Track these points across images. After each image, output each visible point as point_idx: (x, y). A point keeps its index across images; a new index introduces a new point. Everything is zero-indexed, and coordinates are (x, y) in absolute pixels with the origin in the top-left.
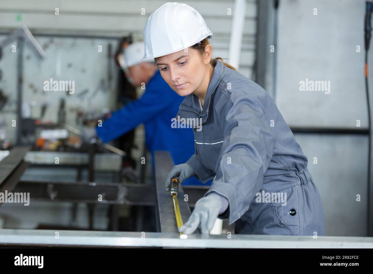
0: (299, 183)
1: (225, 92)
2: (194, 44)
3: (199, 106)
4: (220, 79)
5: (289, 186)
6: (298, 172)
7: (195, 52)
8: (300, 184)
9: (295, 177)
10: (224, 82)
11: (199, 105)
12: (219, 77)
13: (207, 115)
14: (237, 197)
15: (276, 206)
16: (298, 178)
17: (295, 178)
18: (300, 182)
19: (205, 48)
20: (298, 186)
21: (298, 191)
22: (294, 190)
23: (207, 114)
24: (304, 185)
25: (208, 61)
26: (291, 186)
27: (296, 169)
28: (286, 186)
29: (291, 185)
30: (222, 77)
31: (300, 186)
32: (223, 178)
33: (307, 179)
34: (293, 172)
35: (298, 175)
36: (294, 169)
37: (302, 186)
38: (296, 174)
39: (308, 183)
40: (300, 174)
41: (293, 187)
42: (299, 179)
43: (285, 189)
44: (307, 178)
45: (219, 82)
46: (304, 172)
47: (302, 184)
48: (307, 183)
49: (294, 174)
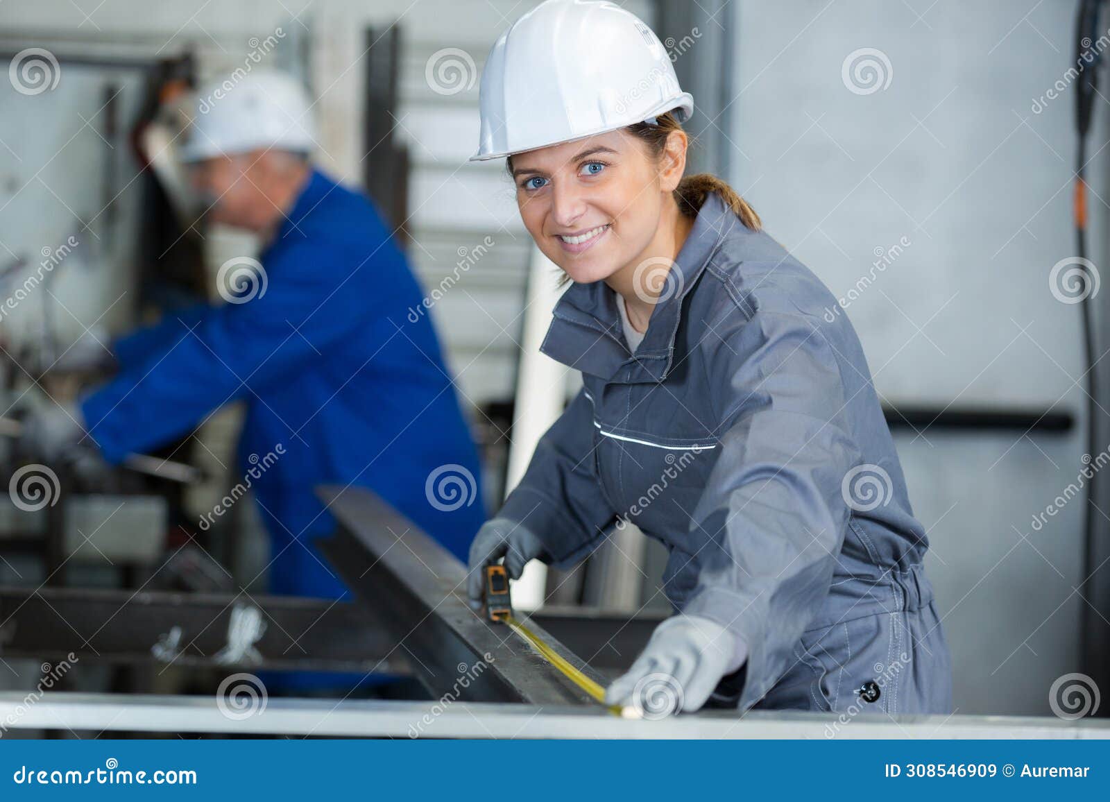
0: (899, 603)
1: (736, 296)
2: (638, 121)
3: (617, 315)
4: (713, 247)
5: (869, 610)
6: (899, 572)
7: (637, 146)
8: (902, 609)
9: (891, 585)
10: (727, 259)
11: (618, 312)
12: (712, 242)
13: (666, 359)
14: (766, 636)
15: (825, 666)
16: (897, 590)
17: (889, 588)
18: (902, 602)
19: (668, 138)
20: (895, 613)
21: (895, 629)
22: (883, 626)
23: (670, 354)
24: (911, 614)
25: (673, 180)
26: (874, 611)
27: (896, 564)
28: (861, 611)
29: (877, 608)
30: (720, 243)
31: (900, 614)
32: (734, 572)
33: (922, 597)
34: (885, 571)
35: (899, 580)
36: (890, 561)
37: (905, 614)
38: (891, 577)
39: (922, 610)
40: (906, 577)
41: (880, 616)
42: (901, 592)
43: (857, 619)
44: (921, 593)
45: (710, 258)
46: (914, 572)
47: (907, 609)
48: (919, 609)
49: (888, 577)
